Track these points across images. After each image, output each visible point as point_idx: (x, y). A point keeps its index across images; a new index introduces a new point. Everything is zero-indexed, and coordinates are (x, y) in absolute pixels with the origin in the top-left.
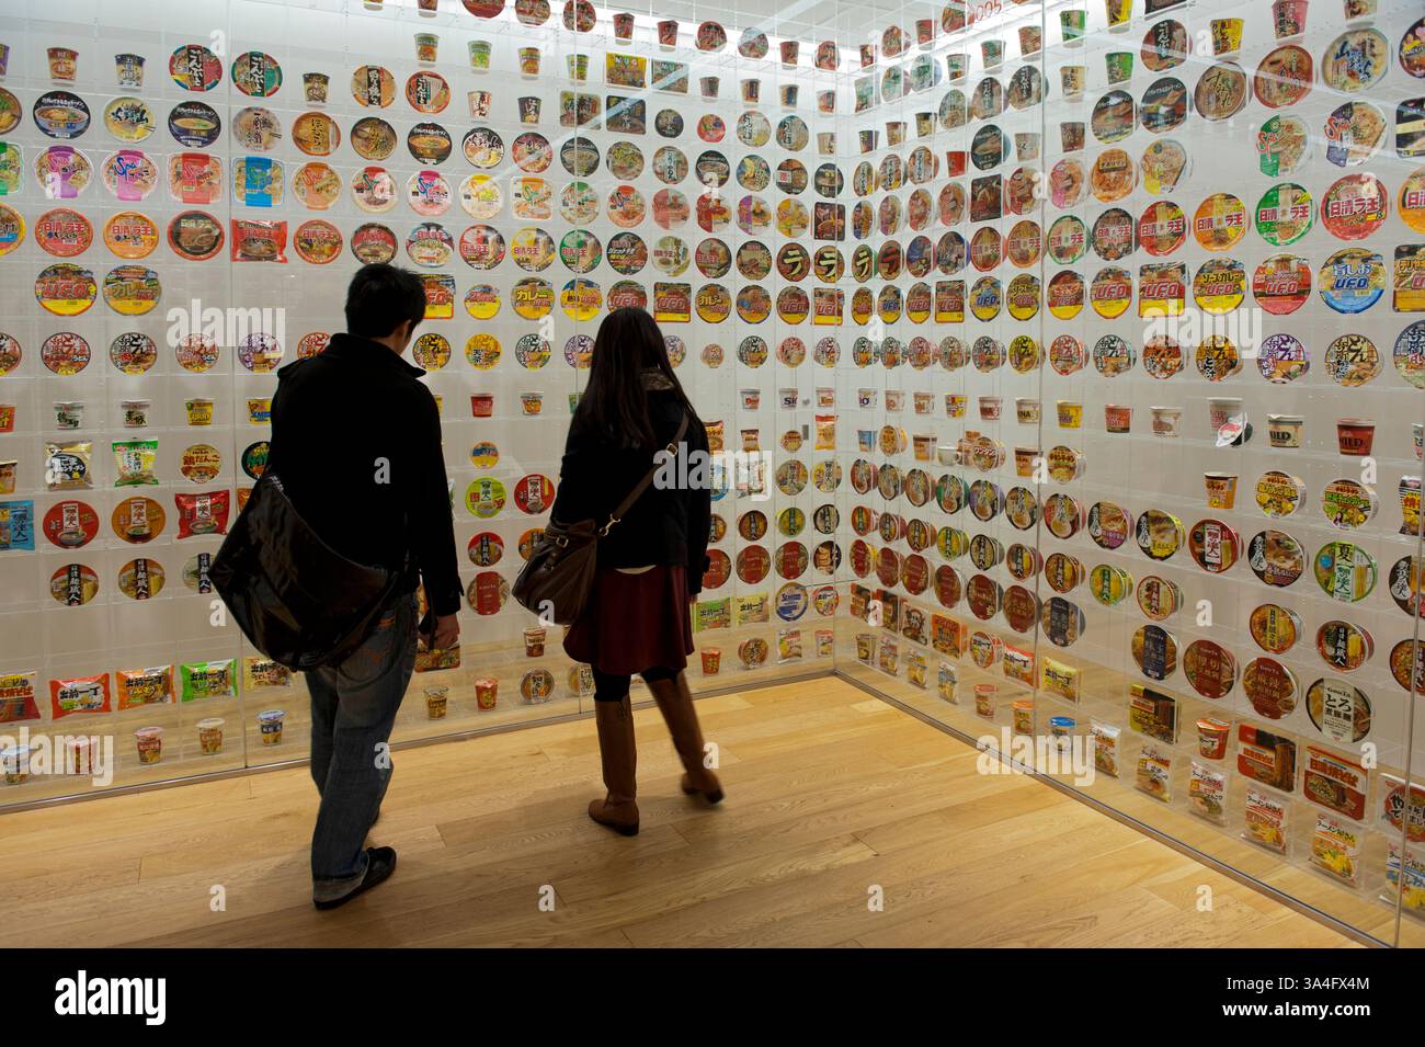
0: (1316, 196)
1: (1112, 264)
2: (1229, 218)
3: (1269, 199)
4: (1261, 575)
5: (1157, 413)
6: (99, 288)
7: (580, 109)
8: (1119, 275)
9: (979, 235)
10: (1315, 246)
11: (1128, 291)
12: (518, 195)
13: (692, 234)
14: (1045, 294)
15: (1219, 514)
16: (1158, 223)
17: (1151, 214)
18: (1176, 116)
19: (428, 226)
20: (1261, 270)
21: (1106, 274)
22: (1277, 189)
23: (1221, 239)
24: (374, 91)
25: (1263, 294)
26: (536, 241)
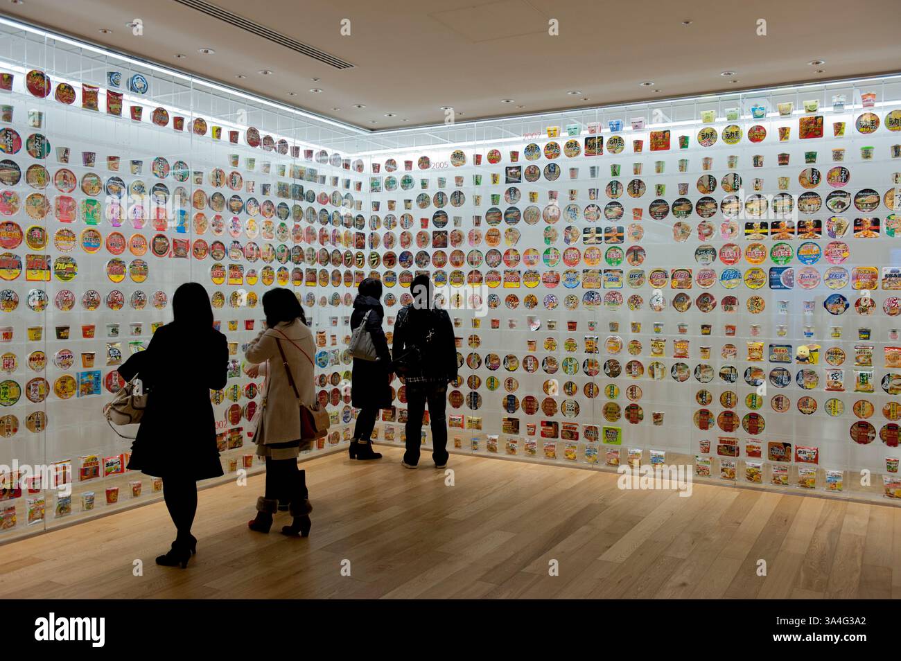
0: (561, 252)
1: (493, 269)
2: (535, 256)
3: (547, 252)
4: (546, 371)
5: (511, 321)
6: (127, 269)
7: (283, 190)
8: (496, 273)
9: (436, 253)
10: (561, 267)
11: (500, 279)
12: (264, 228)
13: (317, 246)
14: (466, 278)
15: (532, 353)
16: (511, 256)
17: (507, 253)
18: (516, 220)
19: (235, 242)
20: (544, 274)
21: (491, 272)
22: (549, 249)
23: (532, 263)
24: (218, 180)
25: (545, 282)
26: (269, 249)
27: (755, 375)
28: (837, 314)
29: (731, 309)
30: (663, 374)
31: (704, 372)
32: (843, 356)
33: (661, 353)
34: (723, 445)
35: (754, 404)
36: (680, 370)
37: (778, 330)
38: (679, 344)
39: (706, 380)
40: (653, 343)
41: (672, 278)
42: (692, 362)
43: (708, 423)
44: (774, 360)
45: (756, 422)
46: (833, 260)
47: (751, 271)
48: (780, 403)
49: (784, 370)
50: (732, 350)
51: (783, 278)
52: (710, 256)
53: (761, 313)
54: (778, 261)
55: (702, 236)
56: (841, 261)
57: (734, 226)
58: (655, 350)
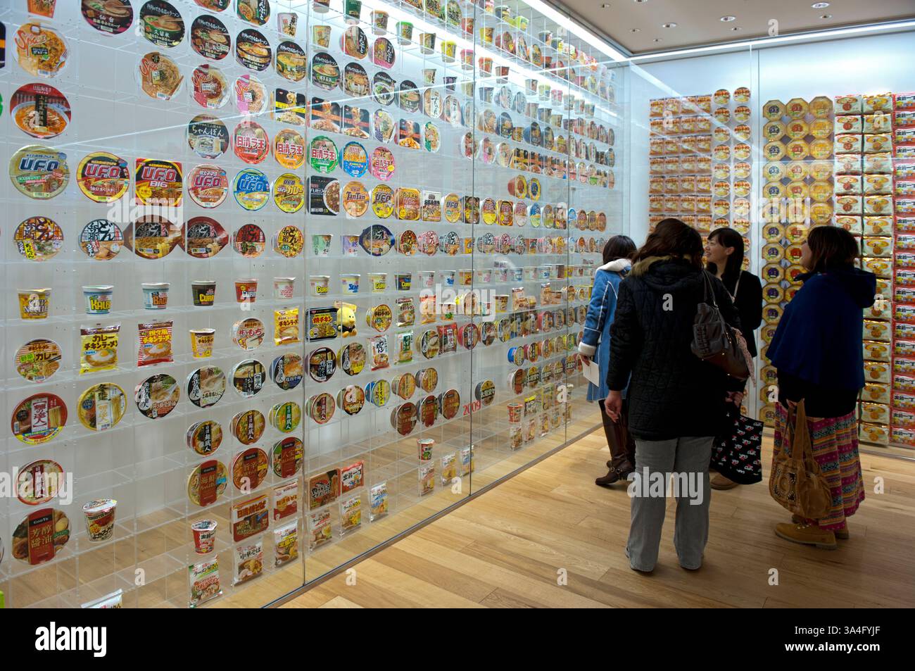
27: (290, 369)
28: (380, 255)
29: (253, 250)
30: (117, 411)
31: (208, 384)
32: (390, 316)
33: (112, 361)
34: (242, 519)
35: (289, 422)
36: (158, 391)
37: (321, 284)
38: (153, 333)
39: (210, 400)
40: (89, 339)
41: (139, 178)
42: (181, 367)
43: (216, 488)
44: (315, 337)
45: (292, 454)
46: (379, 175)
47: (283, 180)
48: (323, 407)
49: (328, 350)
50: (254, 329)
51: (327, 197)
52: (217, 142)
53: (299, 257)
54: (318, 167)
55: (203, 97)
56: (387, 176)
57: (256, 90)
58: (97, 356)
